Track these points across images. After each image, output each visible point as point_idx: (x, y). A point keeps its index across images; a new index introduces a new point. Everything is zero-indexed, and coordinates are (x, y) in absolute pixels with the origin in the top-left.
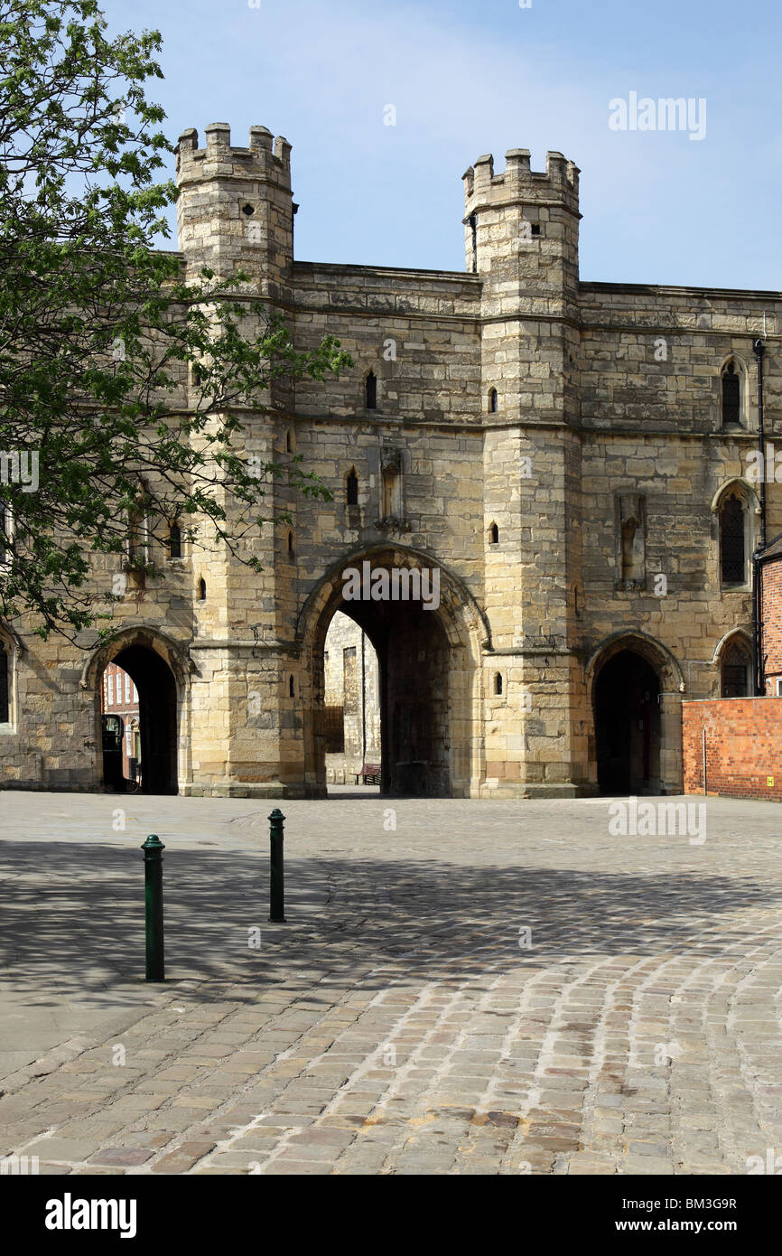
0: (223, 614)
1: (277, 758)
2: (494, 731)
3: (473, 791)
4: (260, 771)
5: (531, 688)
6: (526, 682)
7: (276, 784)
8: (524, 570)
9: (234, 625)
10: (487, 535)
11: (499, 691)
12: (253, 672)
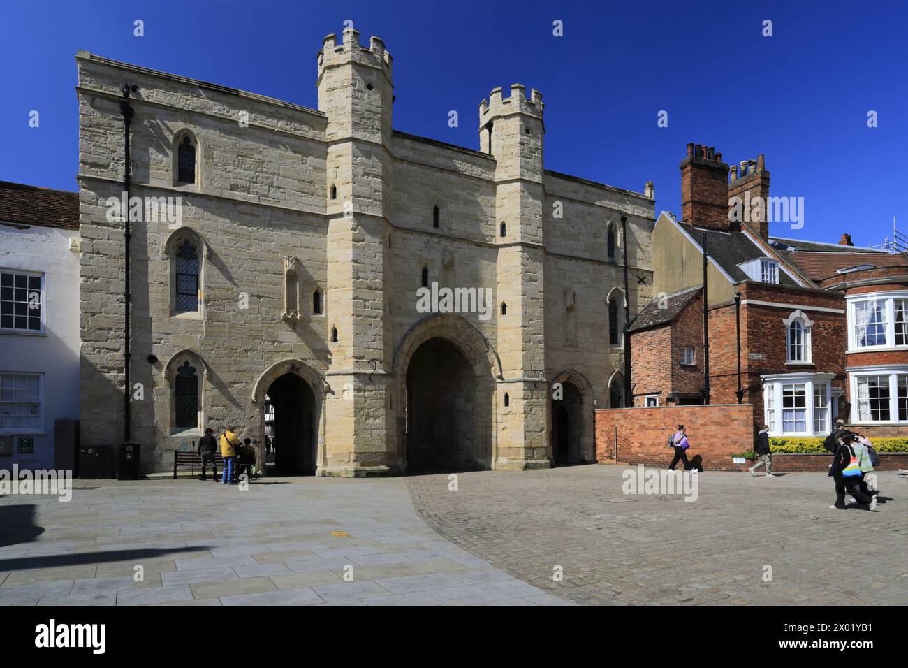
0: (350, 351)
1: (383, 449)
2: (503, 429)
3: (493, 466)
4: (374, 459)
5: (528, 402)
6: (524, 399)
7: (383, 467)
8: (523, 331)
9: (358, 358)
10: (499, 309)
11: (507, 404)
12: (369, 391)
